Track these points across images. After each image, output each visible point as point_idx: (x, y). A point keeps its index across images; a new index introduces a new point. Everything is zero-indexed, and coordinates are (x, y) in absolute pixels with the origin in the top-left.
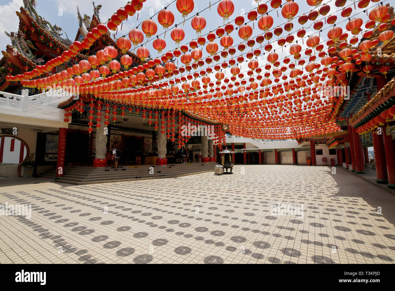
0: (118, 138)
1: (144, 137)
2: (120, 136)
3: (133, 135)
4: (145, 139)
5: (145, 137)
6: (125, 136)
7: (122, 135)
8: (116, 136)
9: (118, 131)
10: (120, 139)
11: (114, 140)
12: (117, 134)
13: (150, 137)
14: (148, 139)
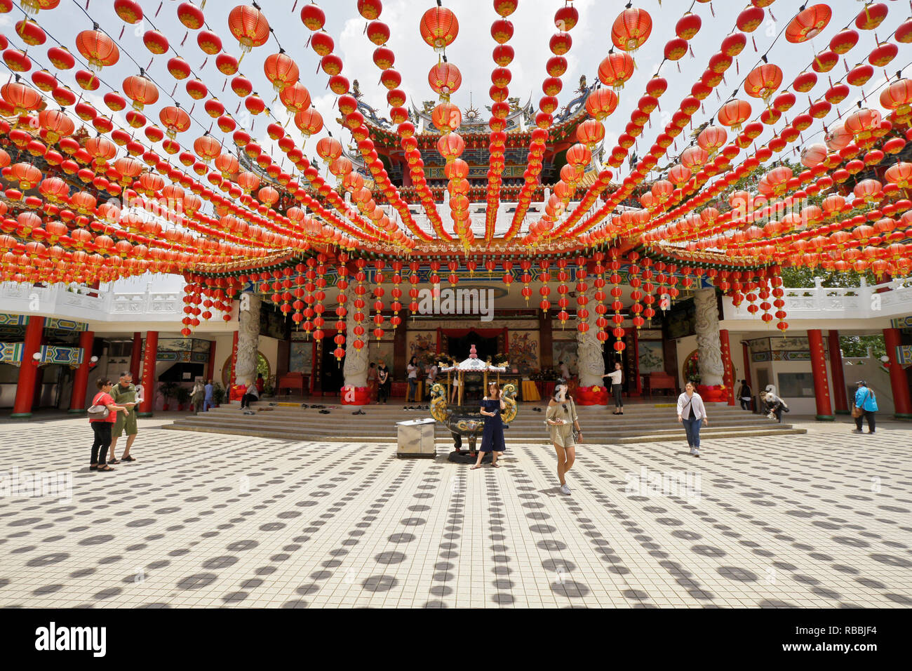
0: (430, 336)
1: (506, 330)
2: (434, 334)
3: (470, 326)
4: (511, 334)
5: (510, 327)
6: (447, 331)
7: (439, 330)
8: (424, 334)
9: (431, 322)
10: (434, 340)
11: (418, 343)
12: (426, 328)
13: (530, 327)
14: (522, 334)
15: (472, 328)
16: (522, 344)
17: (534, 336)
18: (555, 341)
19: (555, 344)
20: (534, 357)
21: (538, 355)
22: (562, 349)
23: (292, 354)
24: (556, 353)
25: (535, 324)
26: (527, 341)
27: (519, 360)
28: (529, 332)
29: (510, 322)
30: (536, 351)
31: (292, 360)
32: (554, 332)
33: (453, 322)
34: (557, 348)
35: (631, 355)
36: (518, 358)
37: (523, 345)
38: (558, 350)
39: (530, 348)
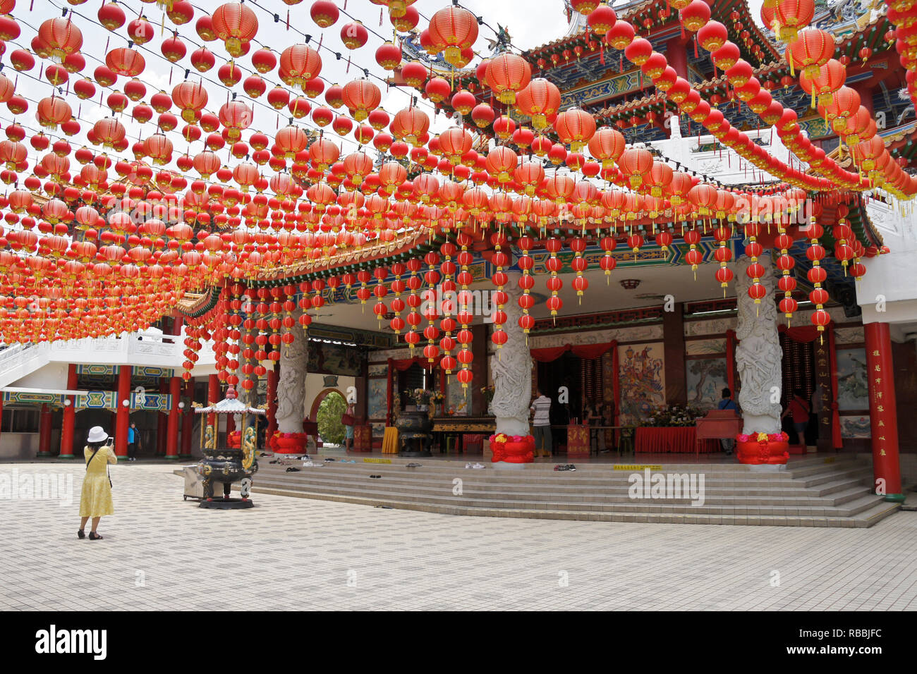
1: (615, 344)
3: (565, 342)
4: (622, 350)
5: (621, 339)
13: (651, 338)
14: (638, 349)
15: (567, 345)
16: (639, 366)
17: (657, 352)
18: (691, 357)
19: (690, 364)
20: (659, 388)
21: (663, 384)
22: (701, 371)
23: (370, 395)
24: (692, 379)
25: (658, 331)
26: (647, 360)
27: (635, 393)
28: (649, 345)
29: (622, 331)
30: (660, 377)
31: (371, 402)
32: (688, 343)
33: (543, 338)
34: (694, 371)
35: (823, 375)
36: (635, 388)
37: (641, 368)
38: (695, 373)
39: (651, 372)
